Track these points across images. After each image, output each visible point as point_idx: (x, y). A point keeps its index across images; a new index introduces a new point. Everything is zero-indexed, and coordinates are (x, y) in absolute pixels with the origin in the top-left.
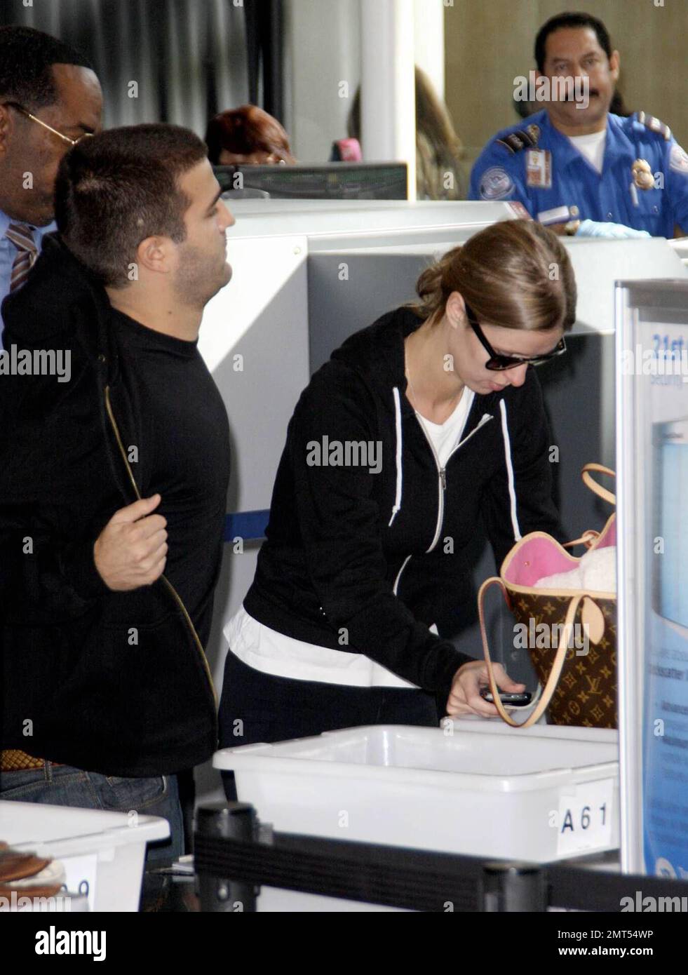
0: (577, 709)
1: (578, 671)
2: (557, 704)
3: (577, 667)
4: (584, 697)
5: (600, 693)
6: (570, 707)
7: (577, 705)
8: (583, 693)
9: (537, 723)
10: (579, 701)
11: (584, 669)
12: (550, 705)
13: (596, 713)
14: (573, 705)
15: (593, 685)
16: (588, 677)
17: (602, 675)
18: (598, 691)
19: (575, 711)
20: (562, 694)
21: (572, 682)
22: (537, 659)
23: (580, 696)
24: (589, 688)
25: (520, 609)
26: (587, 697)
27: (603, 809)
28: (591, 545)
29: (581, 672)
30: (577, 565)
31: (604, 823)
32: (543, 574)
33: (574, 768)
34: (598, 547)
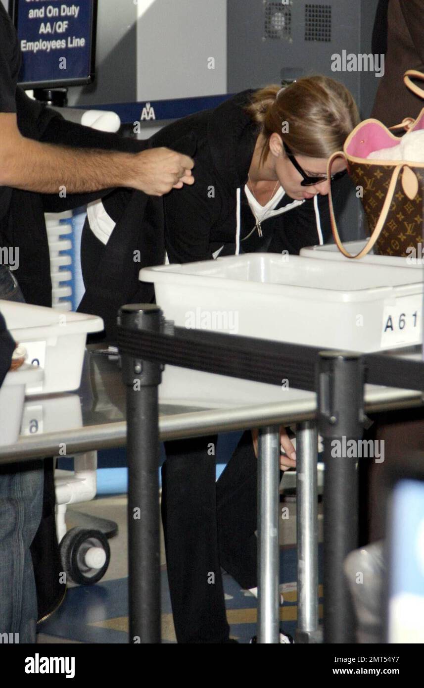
0: (397, 245)
1: (398, 218)
2: (382, 242)
3: (398, 216)
4: (402, 237)
5: (414, 234)
6: (392, 244)
7: (397, 243)
8: (402, 234)
9: (369, 253)
10: (399, 240)
11: (403, 217)
12: (378, 242)
14: (395, 242)
15: (409, 229)
16: (405, 223)
17: (416, 222)
18: (413, 233)
19: (396, 247)
20: (387, 234)
21: (393, 226)
22: (369, 210)
23: (399, 237)
24: (406, 230)
25: (357, 174)
26: (405, 237)
27: (415, 315)
28: (408, 128)
29: (400, 219)
30: (398, 143)
31: (415, 325)
32: (373, 149)
33: (394, 287)
34: (414, 130)
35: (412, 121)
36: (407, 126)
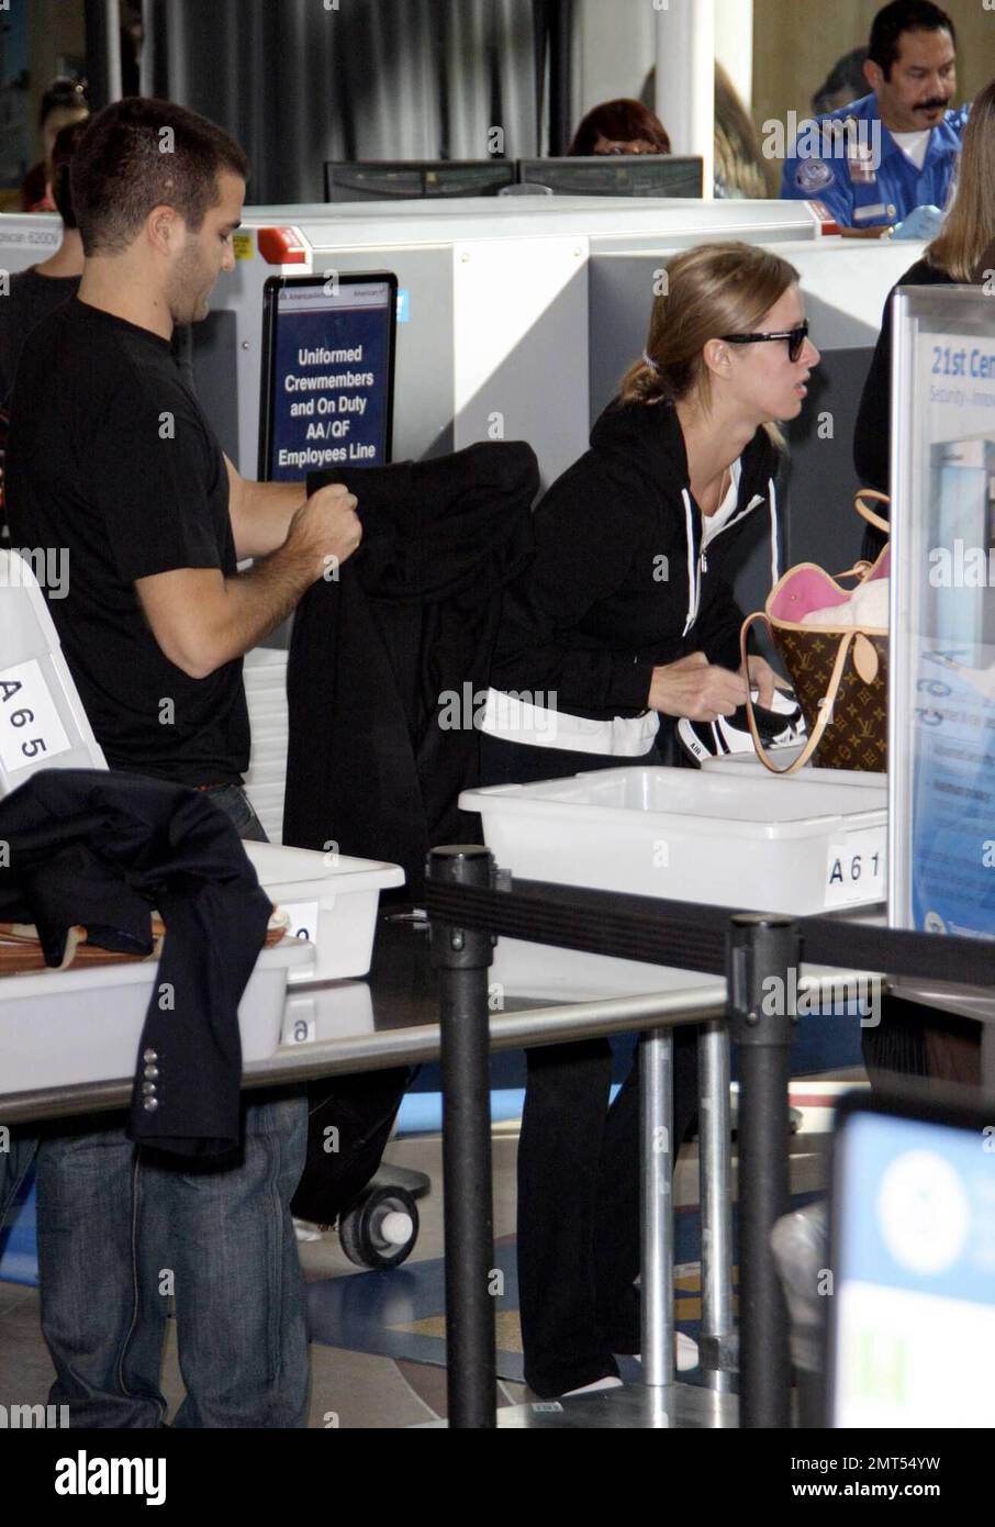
0: (847, 753)
1: (848, 713)
2: (825, 748)
3: (849, 709)
4: (855, 741)
5: (872, 737)
6: (840, 751)
7: (848, 750)
8: (854, 737)
9: (805, 765)
10: (850, 745)
11: (855, 710)
12: (818, 749)
13: (868, 757)
14: (844, 749)
15: (865, 728)
16: (859, 720)
17: (875, 717)
18: (869, 734)
19: (846, 755)
20: (832, 737)
21: (842, 725)
23: (851, 740)
24: (860, 731)
25: (786, 647)
26: (859, 741)
27: (875, 858)
28: (863, 577)
29: (852, 714)
30: (848, 599)
31: (876, 873)
32: (811, 608)
33: (843, 815)
34: (871, 579)
35: (868, 565)
36: (860, 574)
